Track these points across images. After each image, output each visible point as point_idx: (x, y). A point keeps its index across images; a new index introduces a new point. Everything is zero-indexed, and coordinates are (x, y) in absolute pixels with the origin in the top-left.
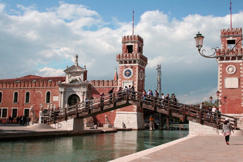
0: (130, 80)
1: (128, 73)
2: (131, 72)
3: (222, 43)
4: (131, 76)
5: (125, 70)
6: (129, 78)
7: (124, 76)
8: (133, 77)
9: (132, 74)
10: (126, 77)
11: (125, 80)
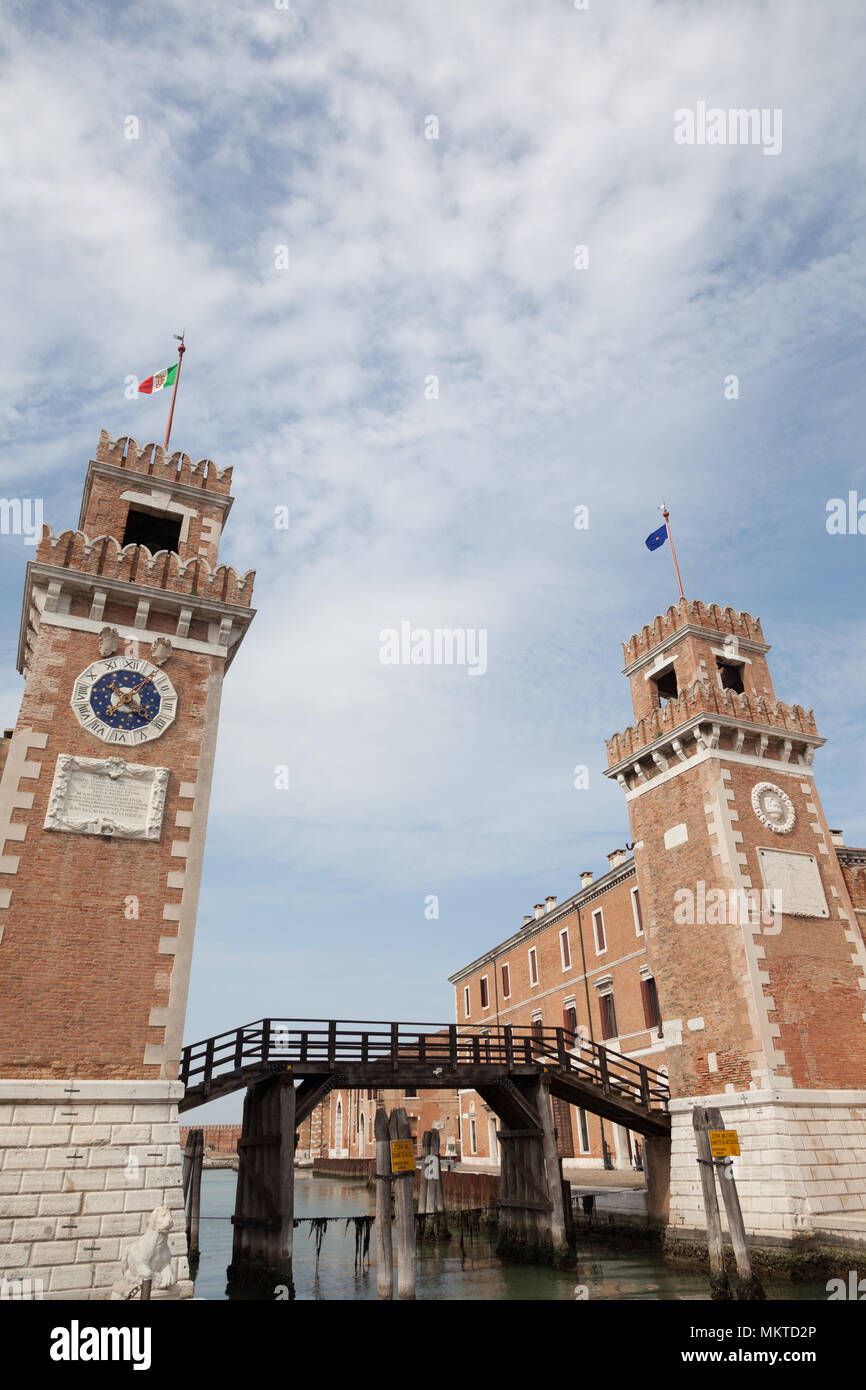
0: (142, 759)
1: (128, 701)
2: (157, 698)
3: (697, 664)
4: (151, 732)
5: (100, 669)
6: (132, 738)
7: (88, 720)
8: (168, 743)
9: (167, 714)
10: (107, 733)
11: (92, 752)
